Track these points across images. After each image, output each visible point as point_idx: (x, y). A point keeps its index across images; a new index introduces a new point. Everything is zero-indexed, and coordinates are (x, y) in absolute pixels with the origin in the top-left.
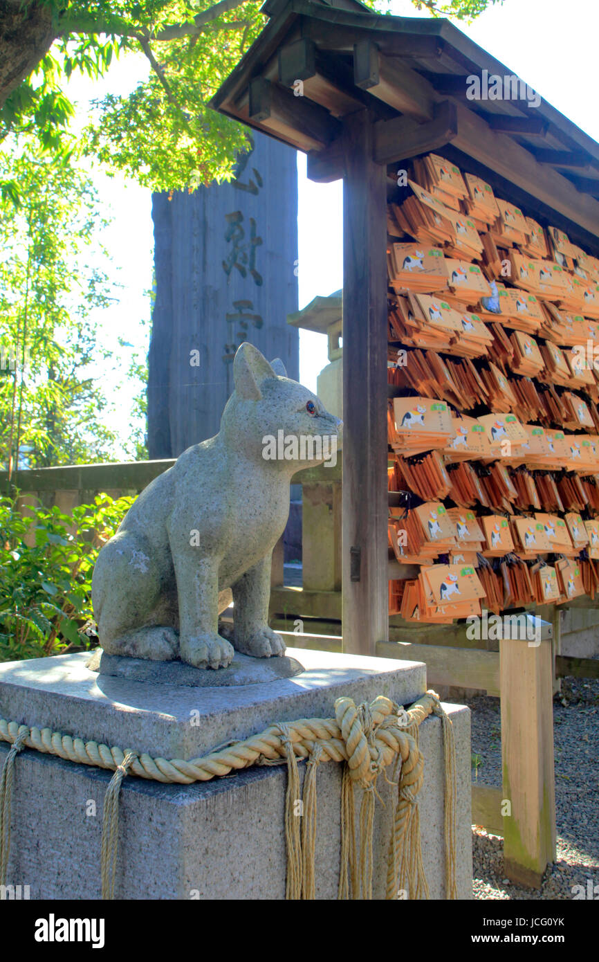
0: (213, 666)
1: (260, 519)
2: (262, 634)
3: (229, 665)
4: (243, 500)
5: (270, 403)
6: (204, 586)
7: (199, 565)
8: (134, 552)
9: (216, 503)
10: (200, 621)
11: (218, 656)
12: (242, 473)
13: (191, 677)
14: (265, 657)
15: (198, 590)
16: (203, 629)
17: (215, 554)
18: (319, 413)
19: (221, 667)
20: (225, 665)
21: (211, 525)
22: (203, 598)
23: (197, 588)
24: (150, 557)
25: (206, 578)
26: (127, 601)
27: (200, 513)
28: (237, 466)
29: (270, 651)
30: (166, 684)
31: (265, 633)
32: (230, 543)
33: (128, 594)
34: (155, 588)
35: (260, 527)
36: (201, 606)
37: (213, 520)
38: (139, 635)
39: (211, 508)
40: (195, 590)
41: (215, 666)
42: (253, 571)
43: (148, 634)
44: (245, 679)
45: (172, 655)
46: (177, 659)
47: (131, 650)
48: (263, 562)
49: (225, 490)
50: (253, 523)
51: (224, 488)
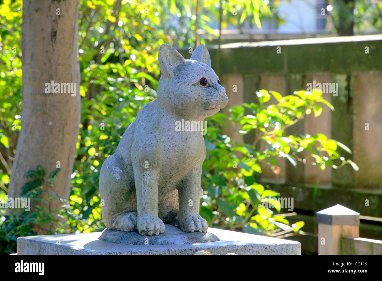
0: (149, 233)
1: (176, 148)
2: (191, 218)
3: (160, 234)
4: (166, 137)
5: (176, 81)
6: (146, 188)
7: (144, 175)
8: (114, 167)
9: (150, 140)
10: (144, 208)
11: (151, 228)
12: (165, 122)
13: (135, 239)
14: (190, 232)
15: (143, 190)
16: (146, 213)
17: (153, 169)
18: (210, 84)
19: (154, 235)
20: (157, 233)
21: (147, 152)
22: (146, 194)
23: (143, 188)
24: (123, 170)
25: (147, 183)
26: (111, 196)
27: (142, 145)
28: (162, 118)
29: (193, 228)
30: (124, 243)
31: (193, 218)
32: (160, 163)
33: (110, 192)
34: (126, 189)
35: (177, 153)
36: (145, 199)
37: (148, 149)
38: (120, 216)
39: (147, 142)
40: (142, 190)
41: (151, 233)
42: (186, 179)
43: (124, 216)
44: (165, 241)
45: (133, 228)
46: (135, 230)
47: (116, 225)
48: (192, 174)
49: (155, 132)
50: (172, 151)
51: (155, 130)
